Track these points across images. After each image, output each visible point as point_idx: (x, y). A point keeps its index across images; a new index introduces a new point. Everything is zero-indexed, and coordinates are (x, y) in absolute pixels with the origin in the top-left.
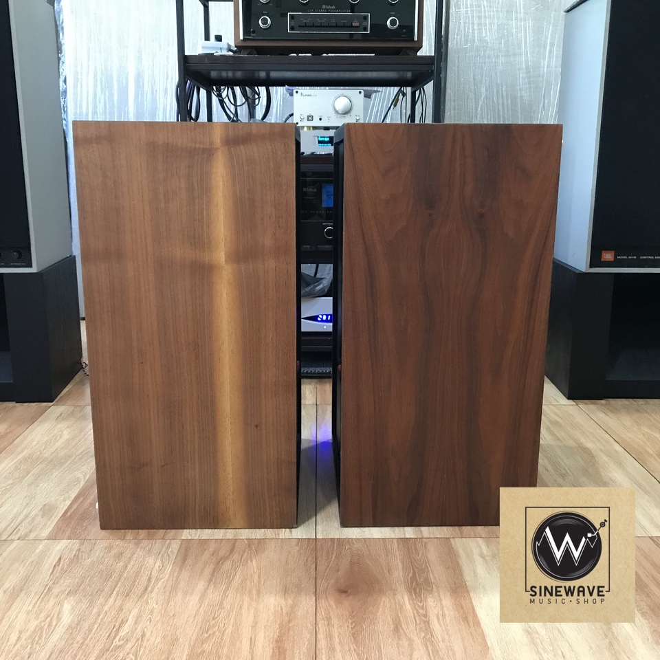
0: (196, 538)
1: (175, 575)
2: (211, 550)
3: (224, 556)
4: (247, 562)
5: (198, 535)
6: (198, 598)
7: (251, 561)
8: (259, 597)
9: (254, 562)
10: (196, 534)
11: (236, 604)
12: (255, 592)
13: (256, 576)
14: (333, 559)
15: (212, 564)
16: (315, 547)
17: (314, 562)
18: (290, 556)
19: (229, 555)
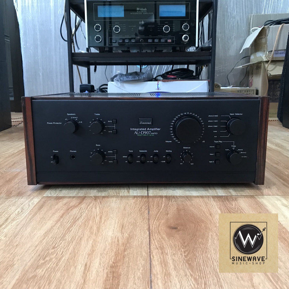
0: (55, 195)
1: (30, 217)
2: (65, 202)
3: (74, 206)
4: (92, 208)
5: (56, 194)
6: (44, 232)
7: (96, 208)
8: (98, 231)
9: (98, 208)
10: (55, 194)
11: (77, 237)
12: (95, 228)
13: (98, 218)
14: (162, 208)
15: (63, 210)
16: (147, 200)
17: (147, 209)
18: (127, 205)
19: (78, 205)
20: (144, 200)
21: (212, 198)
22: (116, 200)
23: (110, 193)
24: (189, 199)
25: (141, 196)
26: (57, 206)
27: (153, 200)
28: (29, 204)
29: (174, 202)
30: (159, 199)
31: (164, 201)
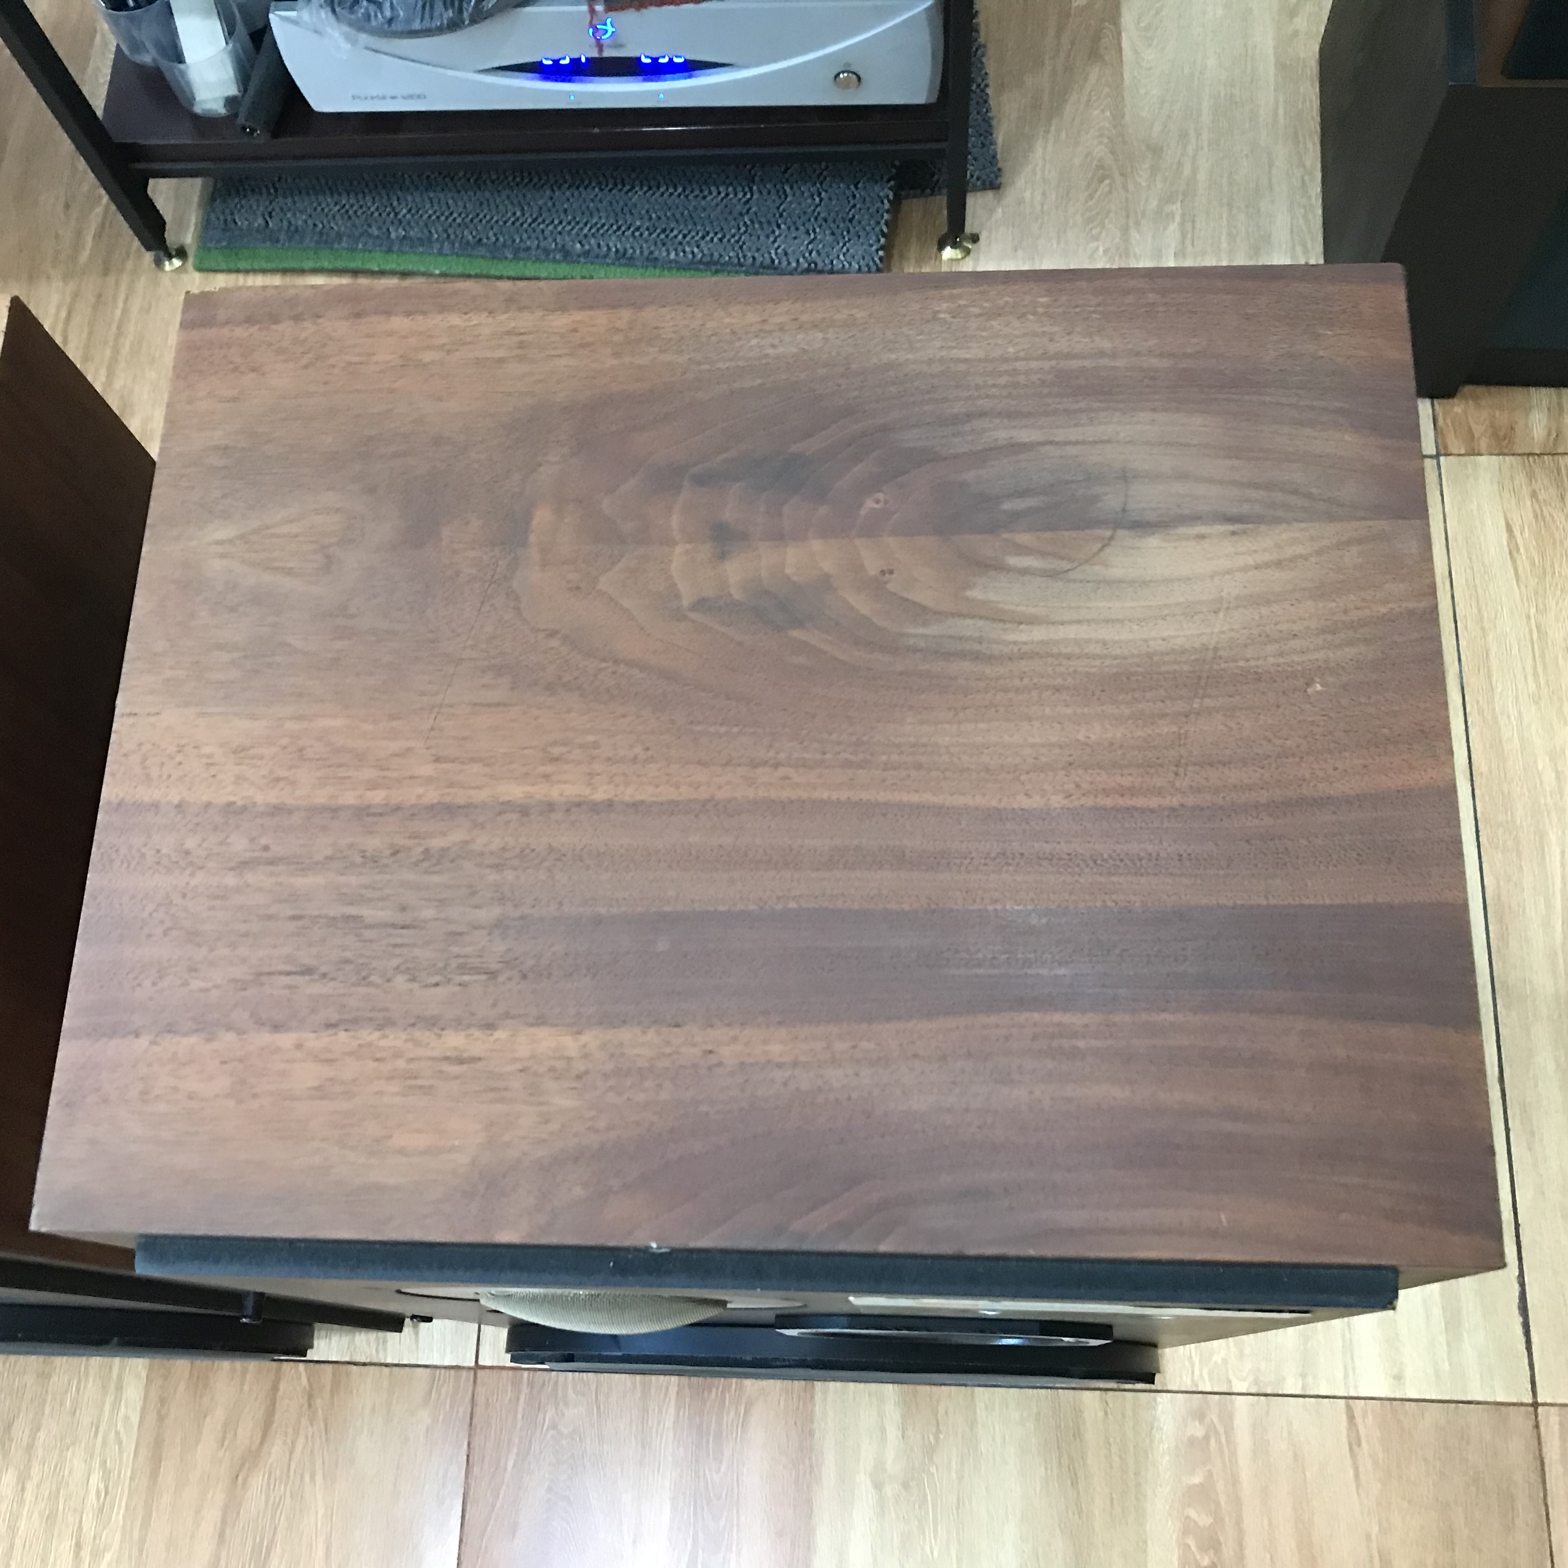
7: (313, 1477)
9: (319, 1476)
15: (220, 1484)
16: (469, 1413)
19: (262, 1443)
20: (458, 1408)
25: (452, 1372)
26: (199, 1447)
27: (487, 1404)
28: (117, 1433)
29: (549, 1436)
30: (506, 1402)
31: (519, 1426)
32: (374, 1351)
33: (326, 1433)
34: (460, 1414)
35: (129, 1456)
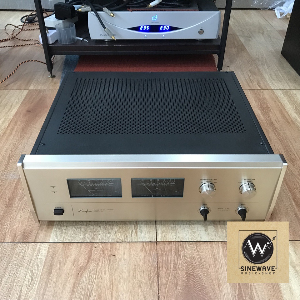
0: (62, 239)
2: (73, 257)
3: (83, 266)
4: (101, 273)
5: (63, 237)
7: (105, 273)
9: (107, 272)
10: (61, 236)
14: (172, 270)
15: (73, 276)
16: (156, 253)
17: (156, 273)
18: (136, 266)
19: (87, 264)
20: (152, 252)
21: (222, 246)
22: (125, 253)
23: (118, 236)
24: (198, 251)
25: (149, 243)
26: (66, 266)
27: (162, 251)
28: (37, 263)
29: (183, 258)
30: (168, 250)
31: (173, 256)
32: (123, 239)
33: (109, 260)
34: (153, 254)
35: (41, 270)
